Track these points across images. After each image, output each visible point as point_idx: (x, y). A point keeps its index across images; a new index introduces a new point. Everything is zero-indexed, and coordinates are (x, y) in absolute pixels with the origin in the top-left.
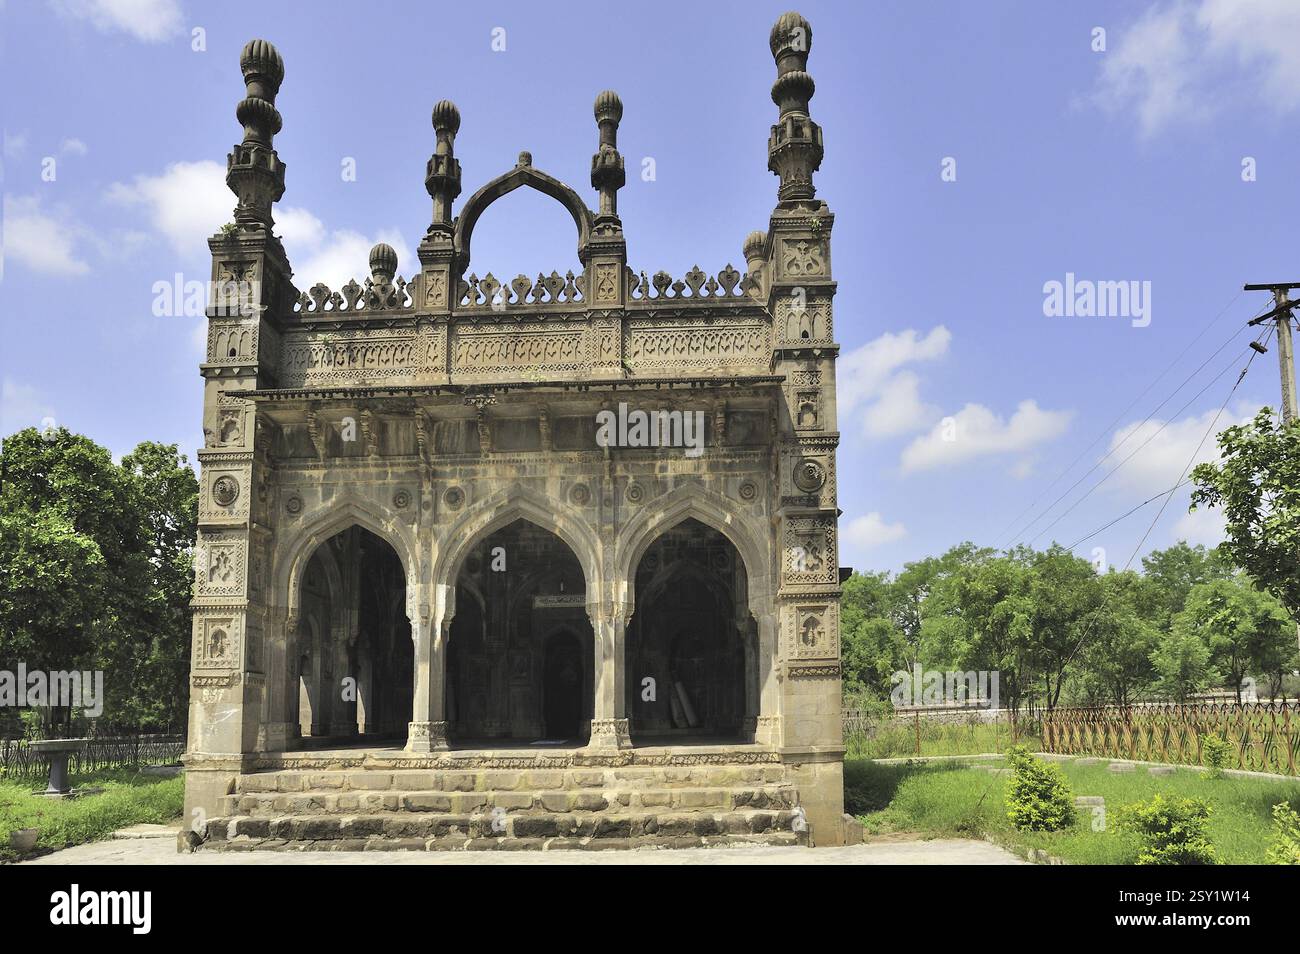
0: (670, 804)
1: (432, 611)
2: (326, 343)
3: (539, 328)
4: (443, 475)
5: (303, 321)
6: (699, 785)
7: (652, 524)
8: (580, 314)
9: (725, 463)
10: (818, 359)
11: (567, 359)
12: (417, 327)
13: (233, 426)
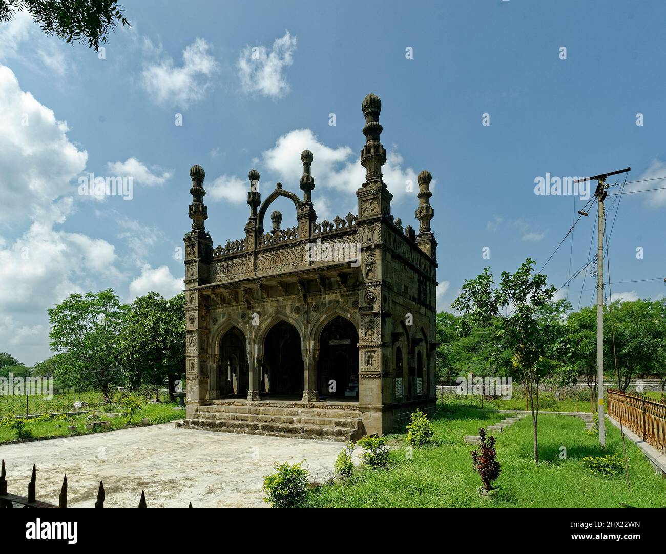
0: (314, 423)
1: (253, 354)
2: (221, 266)
3: (283, 251)
4: (255, 307)
5: (214, 259)
6: (329, 417)
7: (322, 319)
8: (296, 243)
9: (346, 294)
10: (374, 249)
11: (292, 261)
12: (246, 256)
13: (193, 298)
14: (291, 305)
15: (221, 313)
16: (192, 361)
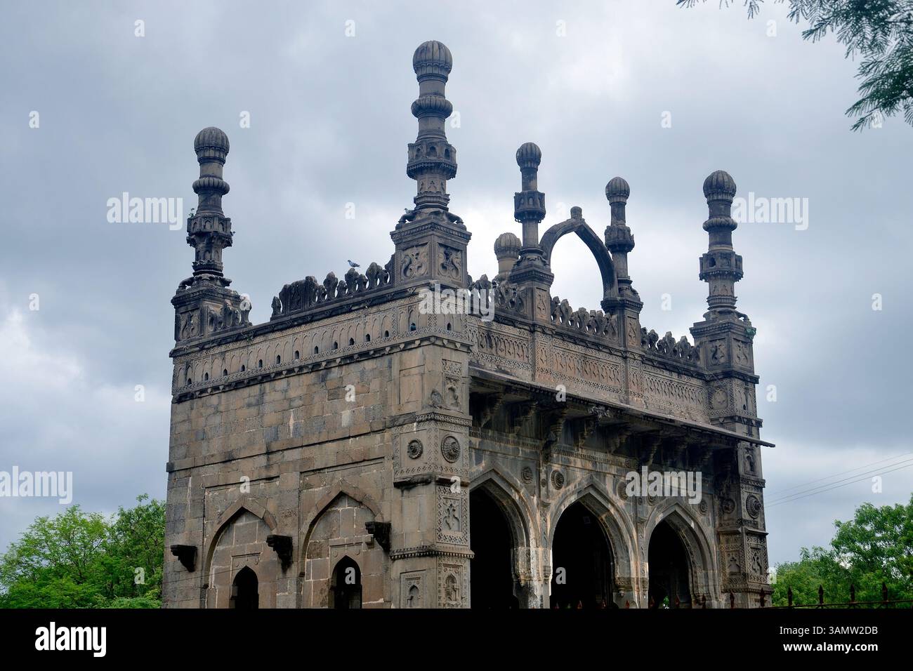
7: (657, 521)
11: (611, 383)
12: (532, 332)
13: (451, 392)
14: (614, 476)
15: (475, 449)
16: (451, 571)
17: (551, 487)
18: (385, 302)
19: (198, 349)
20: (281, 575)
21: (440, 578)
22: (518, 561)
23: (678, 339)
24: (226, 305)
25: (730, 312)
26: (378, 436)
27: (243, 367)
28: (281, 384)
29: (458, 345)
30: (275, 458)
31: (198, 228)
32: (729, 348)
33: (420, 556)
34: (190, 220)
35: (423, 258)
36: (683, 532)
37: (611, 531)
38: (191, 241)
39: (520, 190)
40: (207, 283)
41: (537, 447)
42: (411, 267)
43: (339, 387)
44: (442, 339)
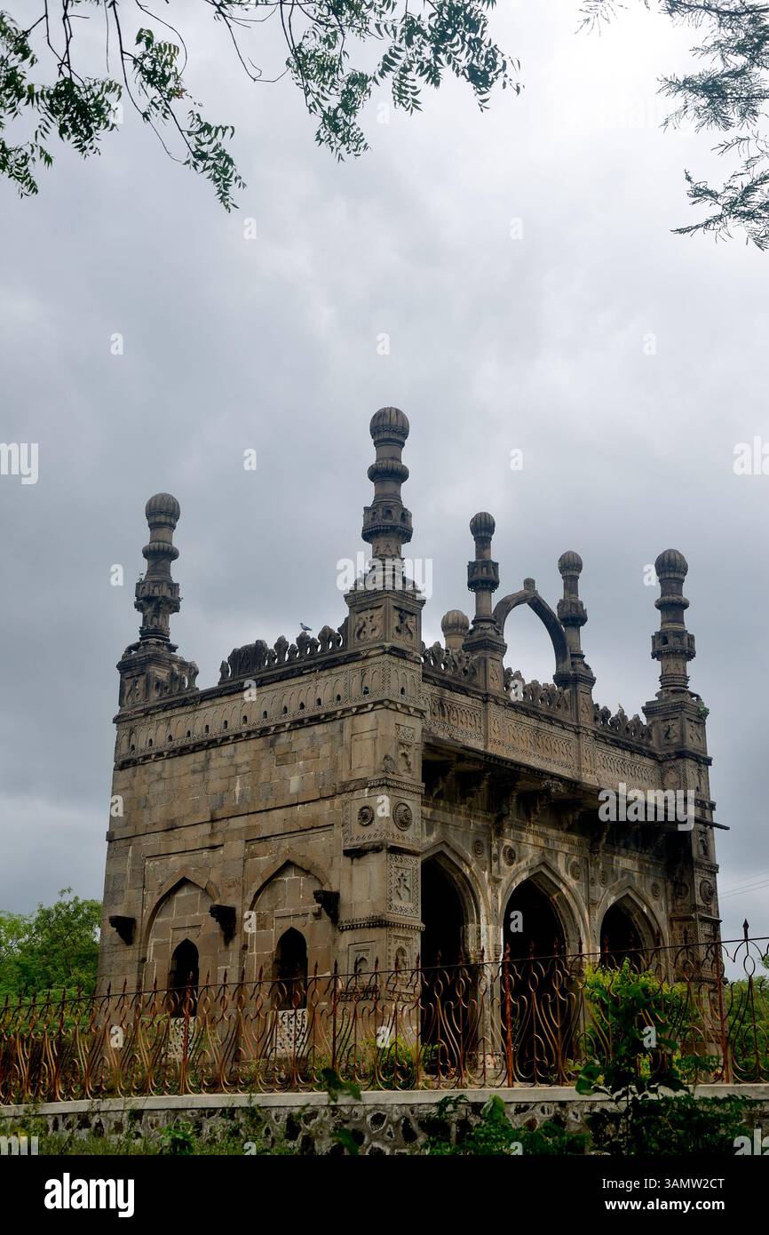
4: (503, 834)
9: (646, 866)
10: (706, 809)
11: (564, 759)
12: (485, 702)
13: (404, 758)
14: (567, 854)
15: (427, 819)
16: (401, 944)
17: (503, 863)
18: (337, 666)
19: (142, 714)
20: (223, 948)
21: (389, 950)
22: (467, 938)
23: (630, 718)
24: (173, 669)
25: (683, 692)
26: (328, 803)
27: (189, 733)
28: (227, 750)
29: (412, 710)
30: (219, 825)
31: (146, 592)
32: (682, 727)
33: (369, 927)
34: (138, 585)
35: (377, 621)
36: (635, 917)
37: (562, 910)
38: (138, 606)
39: (474, 560)
40: (153, 647)
41: (488, 820)
42: (364, 630)
43: (287, 753)
44: (395, 703)
